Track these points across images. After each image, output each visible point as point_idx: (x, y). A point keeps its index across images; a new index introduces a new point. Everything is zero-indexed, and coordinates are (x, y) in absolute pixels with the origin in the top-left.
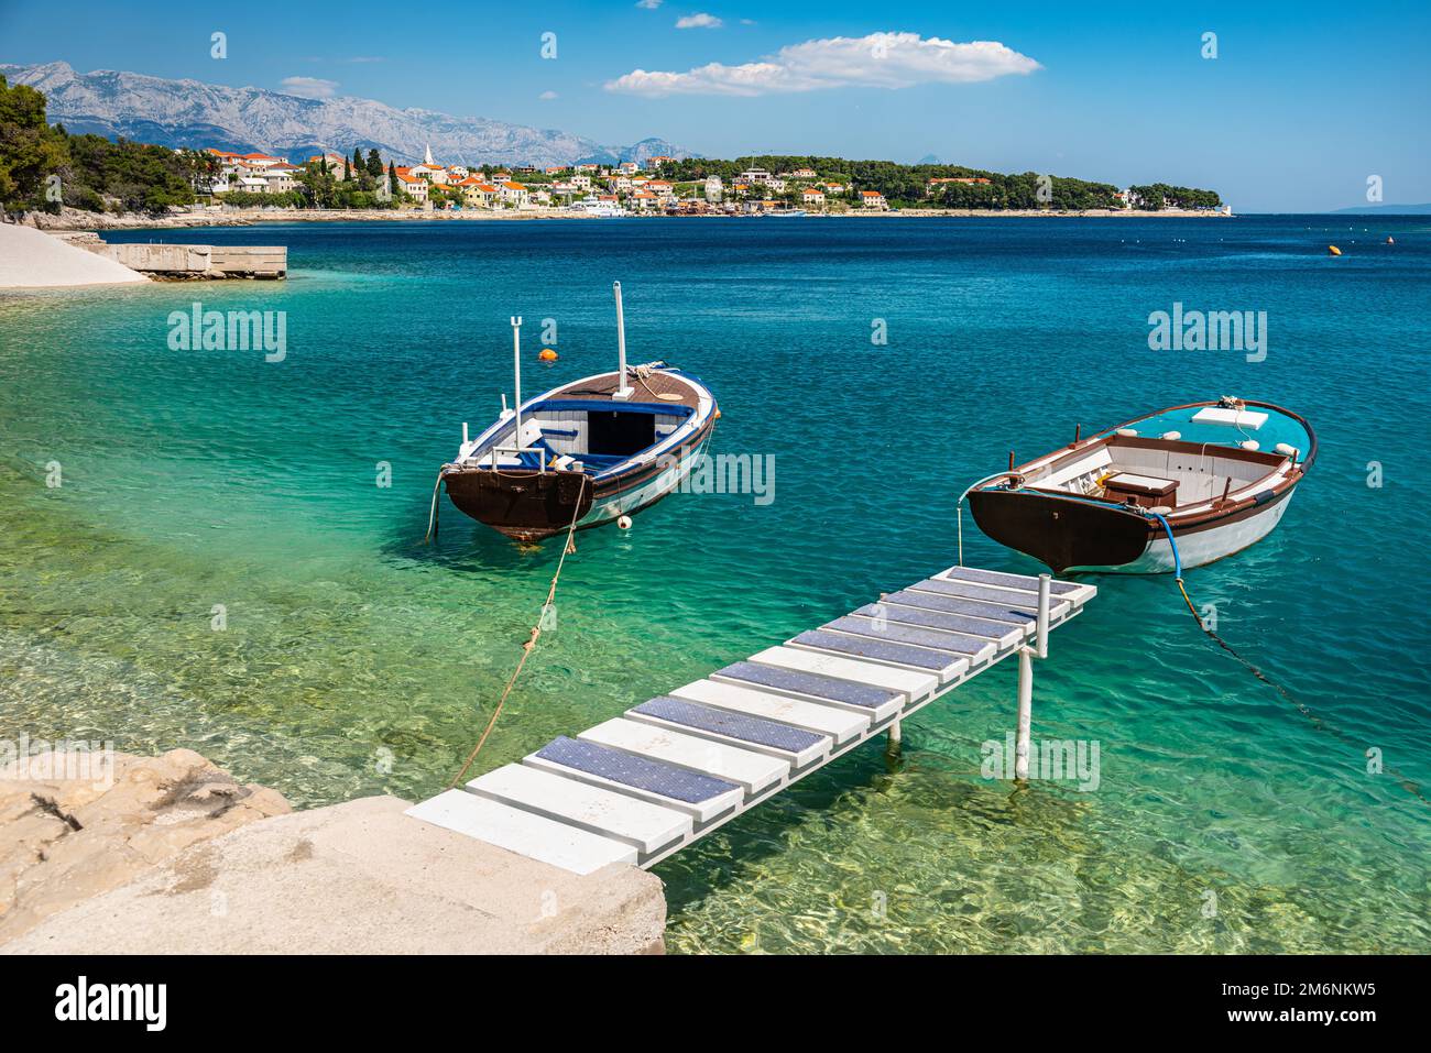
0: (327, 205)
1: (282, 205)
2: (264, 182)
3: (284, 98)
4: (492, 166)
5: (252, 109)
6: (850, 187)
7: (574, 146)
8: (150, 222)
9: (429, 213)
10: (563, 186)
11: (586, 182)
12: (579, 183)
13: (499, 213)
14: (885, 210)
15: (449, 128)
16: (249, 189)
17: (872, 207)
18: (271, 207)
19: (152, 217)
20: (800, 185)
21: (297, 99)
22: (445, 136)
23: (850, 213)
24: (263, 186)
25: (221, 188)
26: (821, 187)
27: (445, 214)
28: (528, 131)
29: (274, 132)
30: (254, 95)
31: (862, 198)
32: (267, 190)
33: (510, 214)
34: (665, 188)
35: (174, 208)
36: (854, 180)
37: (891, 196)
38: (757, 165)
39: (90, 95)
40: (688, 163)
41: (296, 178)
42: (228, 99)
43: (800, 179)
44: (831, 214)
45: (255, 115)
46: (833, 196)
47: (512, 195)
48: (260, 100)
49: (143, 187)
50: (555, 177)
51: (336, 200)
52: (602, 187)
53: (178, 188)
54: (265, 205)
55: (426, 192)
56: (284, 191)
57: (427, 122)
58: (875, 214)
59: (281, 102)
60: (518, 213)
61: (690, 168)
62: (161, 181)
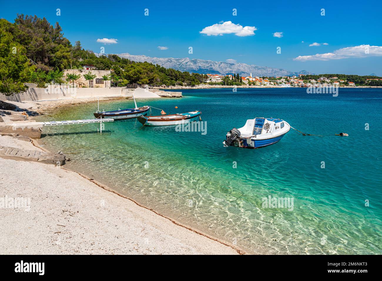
0: (228, 85)
1: (219, 85)
2: (216, 80)
3: (227, 63)
4: (265, 77)
5: (221, 66)
6: (346, 81)
7: (286, 72)
8: (191, 88)
9: (247, 86)
10: (279, 81)
11: (284, 80)
12: (282, 80)
13: (262, 86)
14: (354, 86)
15: (259, 69)
16: (213, 82)
17: (351, 86)
18: (217, 85)
19: (192, 87)
20: (334, 81)
21: (229, 64)
22: (258, 70)
23: (345, 87)
24: (216, 81)
25: (208, 81)
26: (339, 81)
27: (251, 87)
28: (276, 69)
29: (225, 70)
30: (221, 63)
31: (349, 84)
32: (216, 82)
33: (265, 87)
34: (301, 81)
35: (196, 85)
36: (347, 79)
37: (356, 83)
38: (323, 76)
39: (192, 64)
40: (307, 76)
41: (222, 79)
42: (216, 64)
43: (334, 79)
44: (340, 87)
45: (221, 67)
46: (342, 83)
47: (266, 83)
48: (223, 64)
49: (190, 81)
50: (278, 79)
51: (229, 84)
52: (287, 81)
53: (197, 81)
54: (216, 85)
55: (248, 82)
56: (219, 82)
57: (255, 68)
58: (352, 87)
59: (226, 64)
60: (266, 86)
61: (308, 77)
62: (194, 80)
